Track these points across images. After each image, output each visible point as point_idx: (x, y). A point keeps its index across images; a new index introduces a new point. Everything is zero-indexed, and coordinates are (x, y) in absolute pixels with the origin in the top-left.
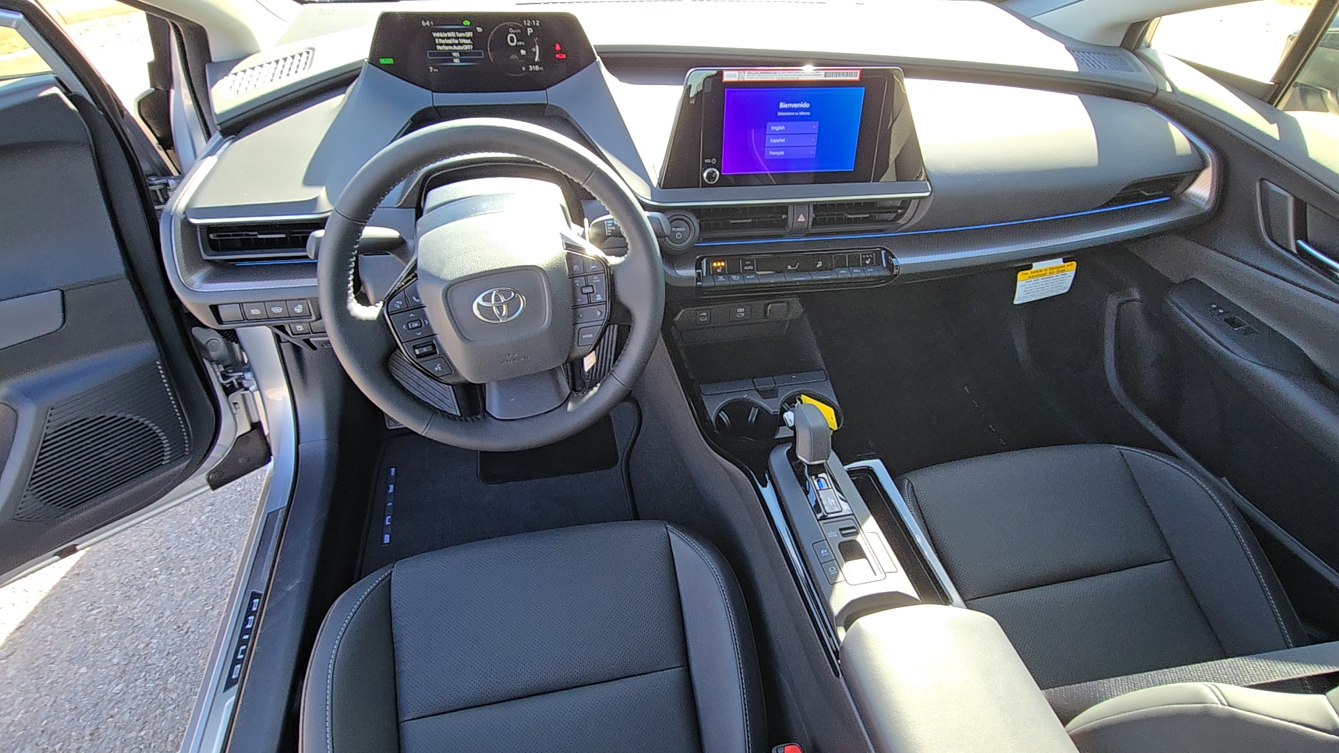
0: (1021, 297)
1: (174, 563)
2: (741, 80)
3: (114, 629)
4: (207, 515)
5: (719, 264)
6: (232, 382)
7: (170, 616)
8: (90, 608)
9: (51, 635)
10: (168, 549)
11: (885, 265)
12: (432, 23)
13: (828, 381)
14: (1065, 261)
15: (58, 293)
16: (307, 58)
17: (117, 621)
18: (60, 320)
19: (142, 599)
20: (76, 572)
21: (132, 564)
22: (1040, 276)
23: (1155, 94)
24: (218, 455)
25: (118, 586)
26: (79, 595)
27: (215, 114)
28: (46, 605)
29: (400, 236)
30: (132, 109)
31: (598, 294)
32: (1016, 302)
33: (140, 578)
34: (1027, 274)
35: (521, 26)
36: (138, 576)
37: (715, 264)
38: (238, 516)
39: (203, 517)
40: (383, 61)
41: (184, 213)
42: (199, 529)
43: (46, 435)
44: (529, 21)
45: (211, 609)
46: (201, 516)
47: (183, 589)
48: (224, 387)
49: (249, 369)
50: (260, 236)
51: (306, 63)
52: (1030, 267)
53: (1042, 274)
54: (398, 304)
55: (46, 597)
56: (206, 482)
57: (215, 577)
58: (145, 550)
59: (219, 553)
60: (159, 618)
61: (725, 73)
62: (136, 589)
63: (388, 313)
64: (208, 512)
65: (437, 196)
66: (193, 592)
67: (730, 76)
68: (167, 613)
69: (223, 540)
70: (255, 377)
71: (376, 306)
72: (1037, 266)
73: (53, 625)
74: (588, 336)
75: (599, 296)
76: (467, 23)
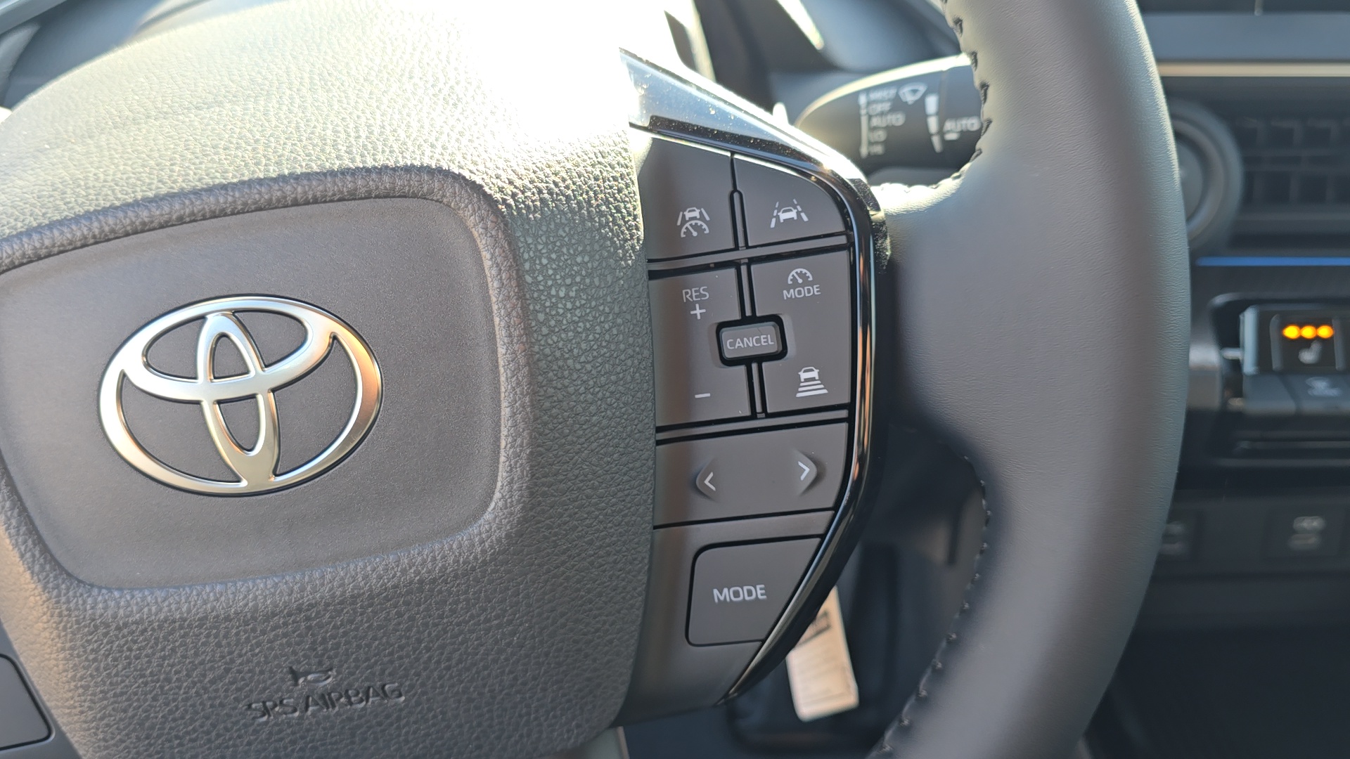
5: (1308, 332)
31: (806, 364)
37: (1291, 332)
74: (743, 594)
75: (815, 374)
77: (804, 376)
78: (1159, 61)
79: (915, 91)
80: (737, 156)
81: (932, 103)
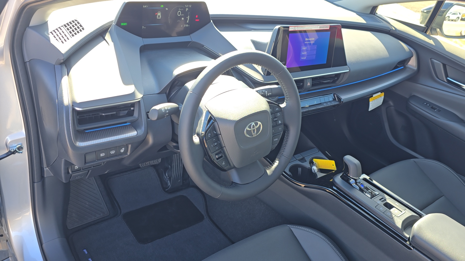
0: (371, 108)
2: (295, 30)
11: (337, 100)
12: (147, 6)
13: (320, 151)
14: (381, 93)
22: (375, 99)
23: (390, 31)
32: (370, 110)
34: (372, 99)
35: (184, 7)
40: (122, 24)
41: (72, 105)
44: (187, 5)
52: (372, 96)
53: (376, 98)
61: (290, 28)
67: (292, 28)
72: (374, 96)
74: (276, 140)
76: (162, 6)
77: (279, 121)
79: (264, 91)
81: (266, 92)
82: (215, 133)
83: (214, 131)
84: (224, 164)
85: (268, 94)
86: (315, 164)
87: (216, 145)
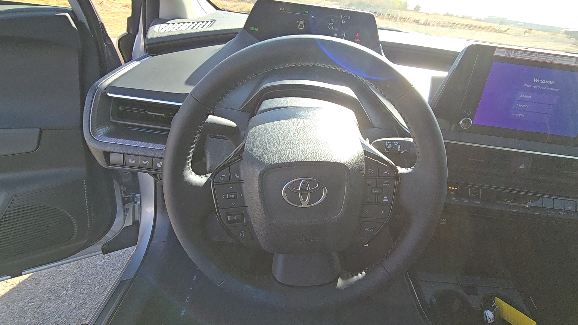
1: (79, 285)
2: (508, 56)
3: (34, 318)
4: (105, 260)
5: (453, 188)
6: (130, 197)
7: (64, 317)
8: (30, 301)
9: (4, 312)
10: (80, 275)
12: (286, 9)
15: (37, 131)
16: (210, 23)
17: (38, 314)
18: (36, 146)
19: (55, 303)
20: (33, 277)
21: (60, 280)
24: (109, 236)
25: (48, 291)
26: (28, 292)
27: (147, 38)
28: (11, 293)
29: (236, 126)
30: (115, 41)
31: (385, 195)
33: (60, 289)
35: (340, 18)
36: (59, 288)
37: (450, 188)
38: (119, 265)
39: (103, 261)
40: (251, 29)
41: (105, 89)
42: (98, 268)
43: (6, 211)
44: (344, 16)
45: (85, 319)
46: (102, 260)
47: (77, 302)
48: (123, 199)
49: (139, 193)
50: (148, 113)
51: (208, 25)
54: (223, 177)
55: (13, 289)
56: (101, 249)
57: (95, 299)
58: (70, 273)
59: (102, 285)
60: (58, 317)
61: (497, 50)
62: (55, 296)
63: (213, 183)
64: (106, 259)
65: (268, 104)
66: (81, 305)
67: (502, 51)
68: (63, 316)
69: (107, 277)
70: (140, 196)
71: (206, 176)
73: (8, 307)
74: (369, 230)
75: (387, 198)
76: (307, 12)
77: (385, 198)
78: (444, 139)
79: (396, 143)
80: (378, 162)
81: (399, 146)
82: (238, 177)
83: (236, 175)
84: (242, 234)
85: (402, 151)
86: (495, 307)
87: (232, 198)
